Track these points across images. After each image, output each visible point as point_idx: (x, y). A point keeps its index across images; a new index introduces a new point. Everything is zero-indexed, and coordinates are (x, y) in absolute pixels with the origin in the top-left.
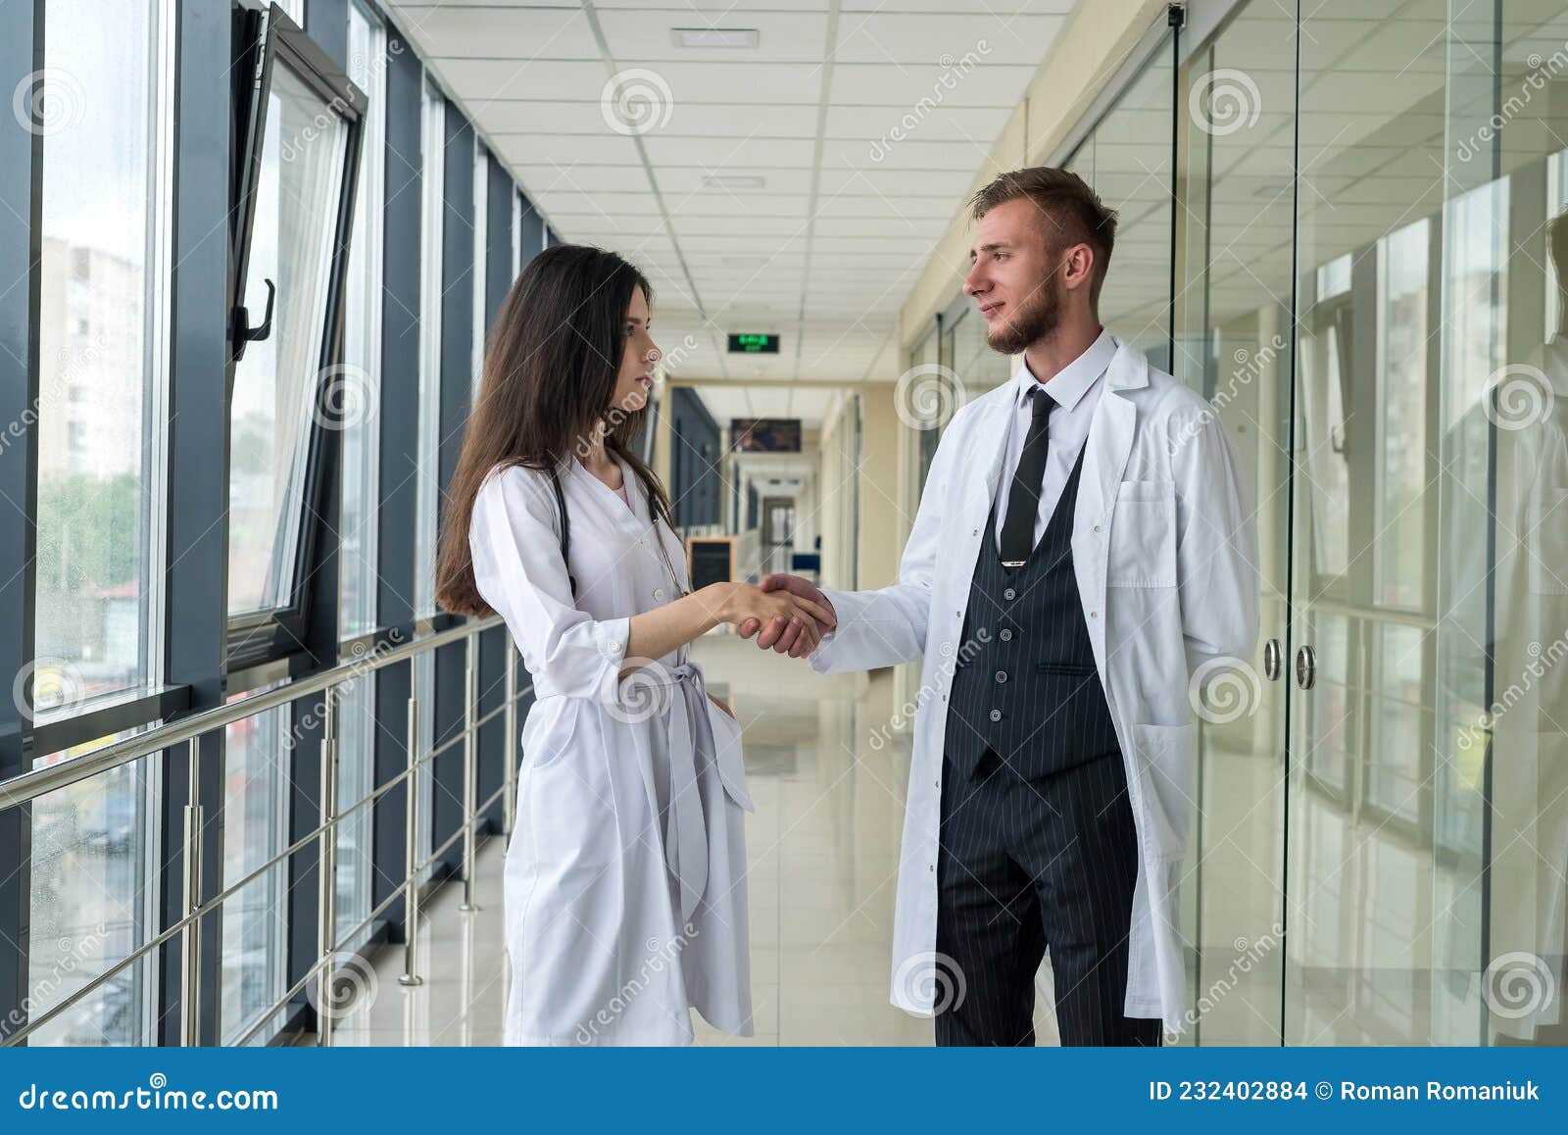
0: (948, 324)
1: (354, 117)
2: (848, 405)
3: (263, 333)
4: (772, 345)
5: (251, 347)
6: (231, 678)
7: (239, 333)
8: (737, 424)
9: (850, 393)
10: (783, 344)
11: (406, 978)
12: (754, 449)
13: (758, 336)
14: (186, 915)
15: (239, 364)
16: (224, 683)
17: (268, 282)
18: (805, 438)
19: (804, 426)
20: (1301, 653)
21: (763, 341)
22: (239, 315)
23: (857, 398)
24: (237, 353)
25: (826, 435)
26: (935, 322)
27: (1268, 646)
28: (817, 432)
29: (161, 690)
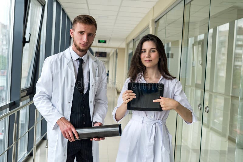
0: (135, 41)
1: (44, 5)
2: (115, 51)
3: (28, 42)
4: (105, 42)
5: (26, 44)
6: (21, 99)
7: (24, 42)
8: (96, 53)
9: (115, 49)
10: (107, 42)
11: (47, 147)
12: (99, 56)
13: (103, 41)
14: (13, 143)
15: (24, 47)
16: (20, 100)
17: (30, 33)
18: (107, 55)
19: (107, 53)
20: (206, 107)
21: (104, 41)
22: (24, 39)
23: (117, 50)
24: (24, 45)
25: (111, 55)
26: (132, 40)
27: (199, 105)
28: (109, 54)
29: (9, 103)
